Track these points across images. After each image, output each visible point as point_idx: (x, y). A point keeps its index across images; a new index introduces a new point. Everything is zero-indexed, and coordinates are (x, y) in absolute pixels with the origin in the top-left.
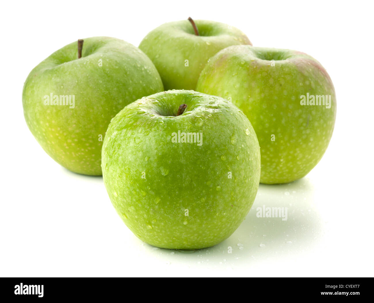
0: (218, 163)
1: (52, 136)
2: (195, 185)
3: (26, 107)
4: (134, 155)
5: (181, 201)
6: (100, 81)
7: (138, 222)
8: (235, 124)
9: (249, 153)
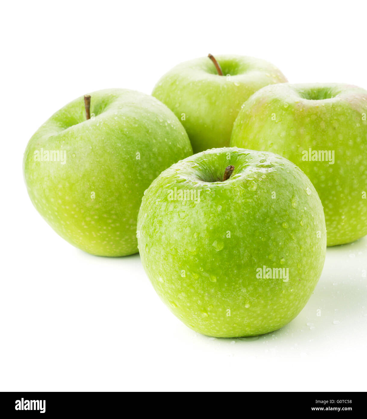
0: (280, 232)
1: (66, 215)
2: (256, 261)
3: (30, 183)
4: (180, 232)
5: (241, 281)
6: (118, 145)
7: (191, 310)
8: (293, 184)
9: (313, 216)
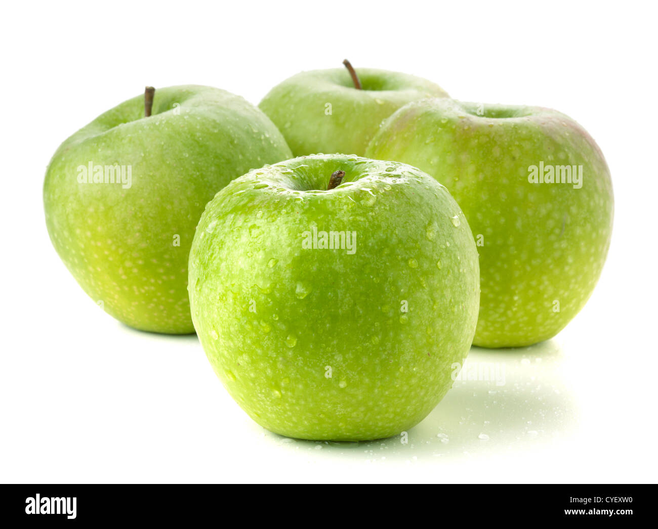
0: (404, 272)
1: (96, 256)
2: (361, 312)
3: (49, 205)
4: (249, 257)
5: (335, 342)
6: (184, 154)
7: (256, 384)
8: (433, 205)
9: (459, 258)
